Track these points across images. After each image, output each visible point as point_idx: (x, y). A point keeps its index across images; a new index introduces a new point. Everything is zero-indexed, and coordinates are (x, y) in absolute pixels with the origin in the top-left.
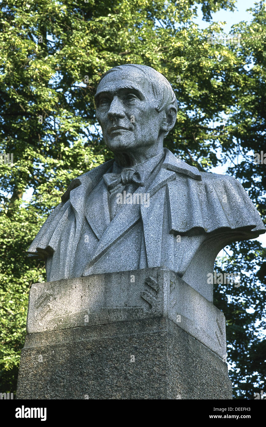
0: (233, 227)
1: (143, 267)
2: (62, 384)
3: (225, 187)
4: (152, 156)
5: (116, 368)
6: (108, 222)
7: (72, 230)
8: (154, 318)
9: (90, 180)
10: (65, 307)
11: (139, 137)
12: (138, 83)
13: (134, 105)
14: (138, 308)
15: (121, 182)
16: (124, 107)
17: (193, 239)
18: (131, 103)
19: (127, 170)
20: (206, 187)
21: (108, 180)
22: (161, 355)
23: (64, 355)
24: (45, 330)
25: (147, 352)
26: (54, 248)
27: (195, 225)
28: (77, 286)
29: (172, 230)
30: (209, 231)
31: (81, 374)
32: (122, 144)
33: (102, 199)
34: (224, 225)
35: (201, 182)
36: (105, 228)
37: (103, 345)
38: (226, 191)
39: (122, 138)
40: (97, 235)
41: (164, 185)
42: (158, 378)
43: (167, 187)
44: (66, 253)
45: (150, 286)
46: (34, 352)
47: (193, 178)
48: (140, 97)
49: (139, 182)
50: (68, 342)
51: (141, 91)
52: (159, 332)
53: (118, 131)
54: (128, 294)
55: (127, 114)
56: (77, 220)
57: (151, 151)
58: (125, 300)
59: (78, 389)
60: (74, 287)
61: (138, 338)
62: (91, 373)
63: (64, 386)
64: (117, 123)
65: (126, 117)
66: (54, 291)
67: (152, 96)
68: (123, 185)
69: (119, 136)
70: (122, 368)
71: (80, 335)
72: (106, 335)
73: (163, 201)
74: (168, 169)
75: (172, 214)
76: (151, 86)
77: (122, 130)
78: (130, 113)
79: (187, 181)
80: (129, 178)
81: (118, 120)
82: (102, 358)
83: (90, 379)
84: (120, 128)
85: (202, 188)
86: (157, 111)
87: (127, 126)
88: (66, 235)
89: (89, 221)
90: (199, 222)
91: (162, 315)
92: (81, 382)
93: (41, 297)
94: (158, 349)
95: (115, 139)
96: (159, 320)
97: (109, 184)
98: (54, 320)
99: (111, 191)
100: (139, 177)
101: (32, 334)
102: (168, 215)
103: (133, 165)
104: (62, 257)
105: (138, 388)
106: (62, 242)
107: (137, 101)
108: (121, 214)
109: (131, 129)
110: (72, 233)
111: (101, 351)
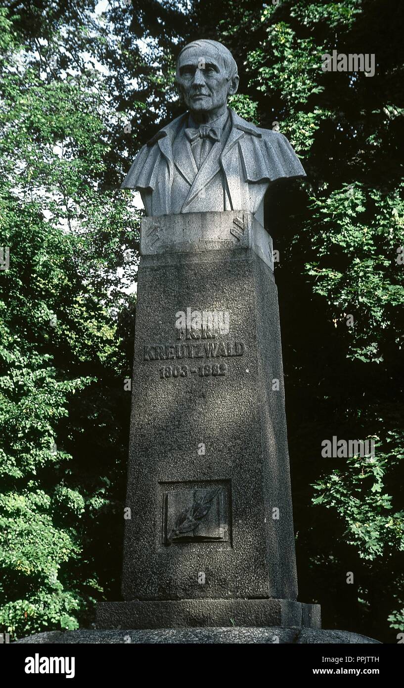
0: (288, 177)
1: (229, 208)
2: (173, 294)
3: (279, 143)
4: (221, 115)
5: (215, 284)
6: (196, 170)
7: (167, 174)
8: (242, 249)
9: (172, 132)
10: (170, 237)
11: (216, 101)
12: (215, 59)
13: (212, 76)
14: (229, 241)
15: (200, 136)
16: (205, 78)
17: (261, 186)
18: (210, 75)
19: (204, 127)
20: (266, 144)
21: (190, 134)
22: (249, 276)
23: (173, 273)
24: (156, 253)
25: (239, 274)
26: (153, 189)
27: (264, 176)
28: (179, 221)
29: (248, 180)
30: (272, 180)
31: (188, 288)
32: (203, 108)
33: (187, 150)
34: (283, 176)
35: (261, 139)
36: (195, 176)
37: (204, 268)
38: (280, 147)
39: (203, 102)
40: (188, 180)
41: (237, 142)
42: (248, 294)
43: (239, 143)
44: (165, 194)
45: (238, 225)
46: (149, 270)
47: (255, 136)
48: (217, 70)
49: (216, 138)
50: (175, 263)
51: (217, 65)
52: (247, 260)
53: (200, 97)
54: (220, 230)
55: (207, 84)
56: (170, 167)
57: (221, 111)
58: (219, 234)
59: (186, 298)
60: (176, 222)
61: (231, 263)
62: (196, 287)
63: (175, 296)
64: (200, 90)
65: (206, 86)
66: (160, 224)
67: (224, 69)
68: (201, 138)
69: (201, 101)
70: (220, 285)
71: (184, 258)
72: (205, 260)
73: (237, 156)
74: (238, 129)
75: (246, 167)
76: (223, 61)
77: (203, 96)
78: (210, 83)
79: (251, 138)
80: (206, 133)
81: (201, 89)
82: (204, 276)
83: (195, 291)
84: (201, 94)
85: (263, 144)
86: (227, 80)
87: (207, 94)
88: (161, 177)
89: (179, 168)
90: (266, 174)
91: (248, 247)
92: (188, 293)
93: (151, 228)
94: (247, 272)
95: (197, 102)
96: (246, 251)
97: (192, 138)
98: (162, 246)
99: (192, 143)
100: (215, 134)
101: (145, 256)
102: (242, 166)
103: (208, 122)
104: (161, 196)
105: (233, 300)
106: (159, 184)
107: (214, 73)
108: (206, 164)
109: (209, 96)
110: (166, 177)
111: (202, 271)
